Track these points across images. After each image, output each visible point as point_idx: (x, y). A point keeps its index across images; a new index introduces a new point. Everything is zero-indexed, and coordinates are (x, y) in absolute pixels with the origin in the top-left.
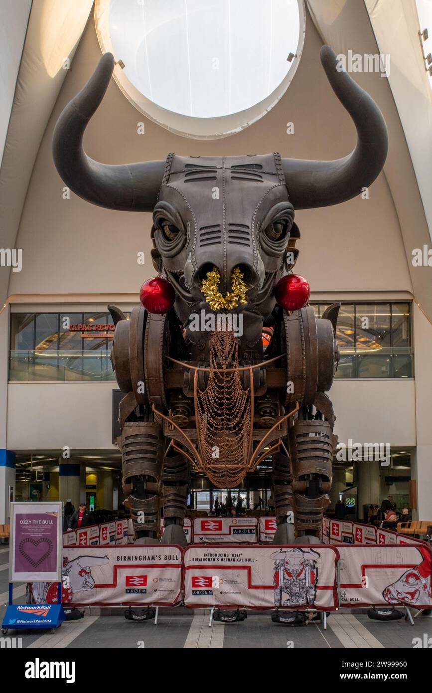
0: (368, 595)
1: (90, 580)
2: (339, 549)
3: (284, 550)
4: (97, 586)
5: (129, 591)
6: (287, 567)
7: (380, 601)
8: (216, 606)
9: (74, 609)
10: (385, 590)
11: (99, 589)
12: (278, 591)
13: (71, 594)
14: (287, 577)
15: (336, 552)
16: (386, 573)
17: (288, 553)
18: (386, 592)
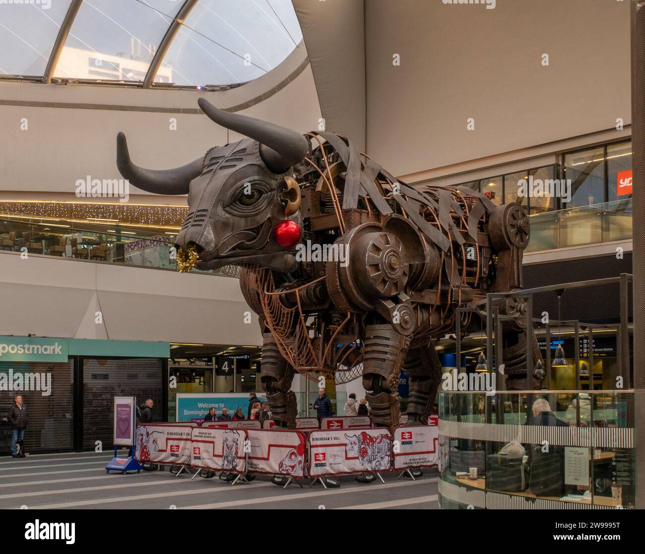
0: (271, 467)
1: (157, 447)
2: (249, 431)
3: (227, 431)
4: (160, 451)
5: (172, 455)
6: (228, 443)
7: (276, 471)
8: (202, 467)
9: (151, 465)
10: (280, 464)
11: (161, 452)
12: (223, 458)
13: (149, 455)
14: (227, 450)
15: (247, 433)
16: (281, 451)
17: (228, 433)
18: (281, 465)
